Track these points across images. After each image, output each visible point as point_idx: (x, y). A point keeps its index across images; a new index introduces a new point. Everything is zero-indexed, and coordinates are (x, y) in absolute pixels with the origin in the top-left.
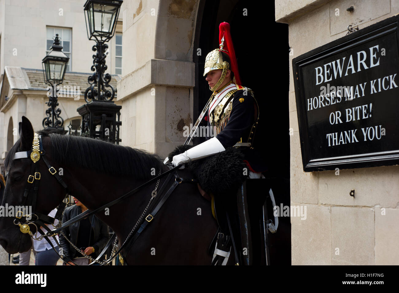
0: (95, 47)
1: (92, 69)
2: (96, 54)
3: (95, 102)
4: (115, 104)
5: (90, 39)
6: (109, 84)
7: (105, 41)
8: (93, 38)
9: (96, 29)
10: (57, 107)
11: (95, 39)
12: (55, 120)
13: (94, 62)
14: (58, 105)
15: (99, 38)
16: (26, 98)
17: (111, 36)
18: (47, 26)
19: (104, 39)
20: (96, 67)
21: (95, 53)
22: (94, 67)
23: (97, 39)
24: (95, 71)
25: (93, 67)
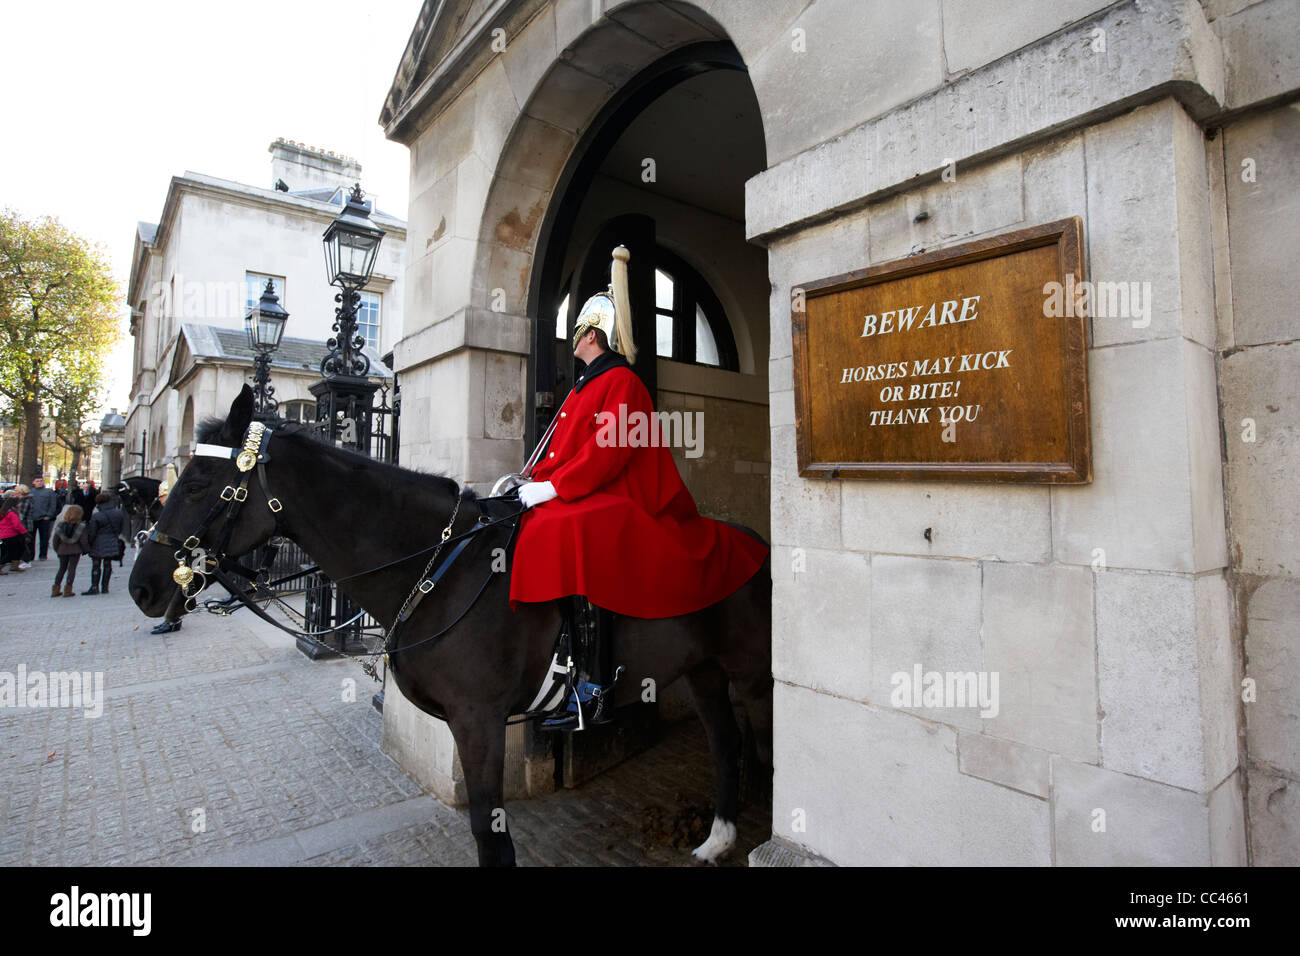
0: (340, 297)
1: (334, 328)
2: (340, 307)
3: (339, 377)
4: (370, 380)
5: (332, 284)
6: (361, 351)
7: (356, 288)
8: (337, 283)
9: (342, 270)
10: (268, 385)
11: (340, 284)
12: (264, 403)
13: (337, 318)
14: (270, 380)
15: (347, 285)
16: (217, 369)
17: (365, 281)
18: (247, 271)
19: (354, 285)
20: (341, 326)
21: (340, 305)
22: (337, 326)
23: (344, 286)
24: (339, 331)
25: (334, 325)
